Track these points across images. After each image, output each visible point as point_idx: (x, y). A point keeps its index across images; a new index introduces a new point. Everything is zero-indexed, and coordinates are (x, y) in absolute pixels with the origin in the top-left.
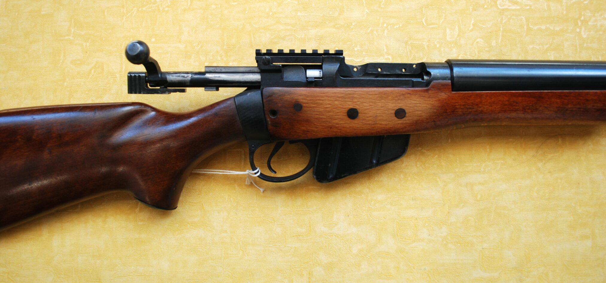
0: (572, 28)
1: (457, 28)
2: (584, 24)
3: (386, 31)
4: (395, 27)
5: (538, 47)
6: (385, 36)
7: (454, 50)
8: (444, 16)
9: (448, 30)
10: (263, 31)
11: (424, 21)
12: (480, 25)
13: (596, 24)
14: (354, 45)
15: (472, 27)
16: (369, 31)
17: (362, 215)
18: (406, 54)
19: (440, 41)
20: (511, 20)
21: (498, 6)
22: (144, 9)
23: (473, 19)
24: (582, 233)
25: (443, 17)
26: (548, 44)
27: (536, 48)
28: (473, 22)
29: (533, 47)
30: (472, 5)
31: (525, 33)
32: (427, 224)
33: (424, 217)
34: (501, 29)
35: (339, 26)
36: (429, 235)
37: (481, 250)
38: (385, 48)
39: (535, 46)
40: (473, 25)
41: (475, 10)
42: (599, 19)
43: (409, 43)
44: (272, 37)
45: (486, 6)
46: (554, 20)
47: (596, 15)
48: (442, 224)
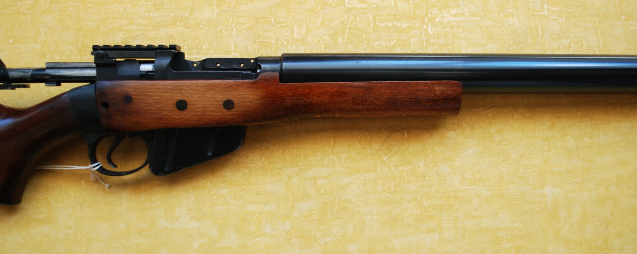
0: (419, 24)
1: (304, 26)
2: (431, 21)
3: (235, 30)
4: (244, 26)
5: (384, 44)
6: (234, 35)
7: (301, 47)
8: (293, 14)
9: (295, 28)
10: (116, 31)
11: (272, 20)
12: (327, 23)
13: (443, 21)
14: (202, 43)
15: (319, 25)
16: (218, 30)
17: (204, 209)
18: (254, 52)
19: (287, 39)
20: (358, 18)
21: (346, 5)
22: (5, 11)
23: (320, 18)
24: (429, 226)
25: (292, 16)
26: (395, 40)
27: (382, 44)
28: (320, 20)
29: (380, 43)
30: (320, 5)
31: (372, 30)
32: (270, 219)
33: (268, 211)
34: (348, 27)
35: (189, 25)
36: (273, 230)
37: (324, 244)
38: (233, 46)
39: (381, 43)
40: (321, 23)
41: (323, 9)
42: (446, 16)
43: (257, 41)
44: (124, 37)
45: (333, 5)
46: (401, 17)
47: (443, 12)
48: (286, 218)
